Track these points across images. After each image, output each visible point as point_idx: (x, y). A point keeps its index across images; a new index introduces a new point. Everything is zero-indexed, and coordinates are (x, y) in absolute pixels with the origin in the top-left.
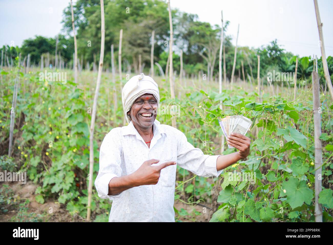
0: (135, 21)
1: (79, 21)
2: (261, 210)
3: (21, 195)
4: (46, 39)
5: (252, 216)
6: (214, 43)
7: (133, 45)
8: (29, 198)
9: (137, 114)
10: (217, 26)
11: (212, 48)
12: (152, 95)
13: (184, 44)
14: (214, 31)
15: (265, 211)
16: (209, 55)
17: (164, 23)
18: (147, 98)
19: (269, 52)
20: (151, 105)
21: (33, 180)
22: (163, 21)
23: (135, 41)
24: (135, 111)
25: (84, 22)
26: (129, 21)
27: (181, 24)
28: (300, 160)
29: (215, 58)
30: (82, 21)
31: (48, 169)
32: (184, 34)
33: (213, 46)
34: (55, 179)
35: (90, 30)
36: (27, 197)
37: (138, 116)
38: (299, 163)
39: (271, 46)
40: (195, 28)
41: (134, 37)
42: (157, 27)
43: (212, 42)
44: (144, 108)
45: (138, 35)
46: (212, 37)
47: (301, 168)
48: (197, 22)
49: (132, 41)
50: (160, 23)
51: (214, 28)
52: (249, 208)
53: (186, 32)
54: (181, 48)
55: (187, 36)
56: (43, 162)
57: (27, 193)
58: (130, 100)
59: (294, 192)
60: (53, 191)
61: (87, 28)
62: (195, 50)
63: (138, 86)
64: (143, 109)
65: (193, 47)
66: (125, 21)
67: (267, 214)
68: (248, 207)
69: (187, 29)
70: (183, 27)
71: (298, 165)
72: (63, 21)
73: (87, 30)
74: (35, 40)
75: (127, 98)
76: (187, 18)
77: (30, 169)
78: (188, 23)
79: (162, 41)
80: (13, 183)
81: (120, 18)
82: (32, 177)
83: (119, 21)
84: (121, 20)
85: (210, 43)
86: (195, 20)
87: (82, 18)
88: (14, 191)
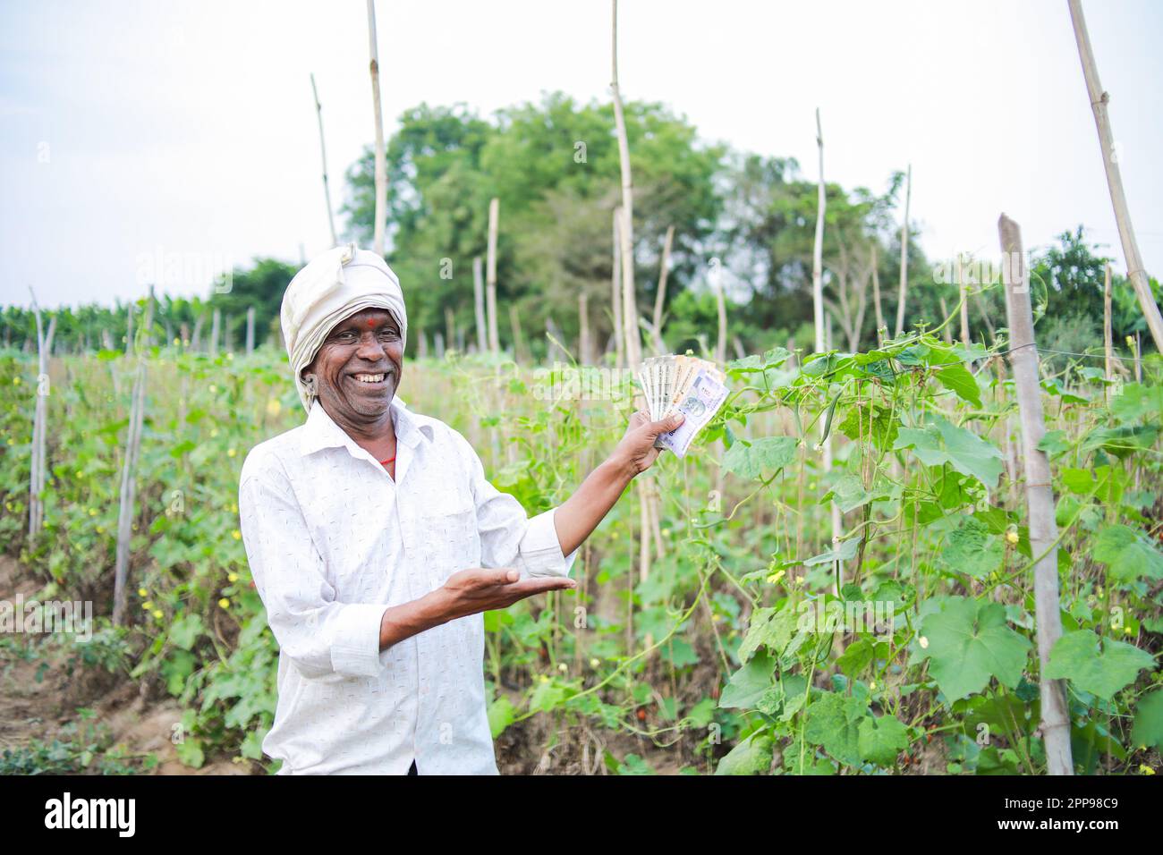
0: (584, 193)
1: (399, 205)
2: (862, 727)
3: (136, 742)
4: (287, 268)
5: (835, 749)
6: (857, 252)
7: (579, 273)
8: (157, 752)
9: (340, 376)
10: (863, 191)
11: (851, 268)
12: (386, 311)
13: (753, 262)
14: (854, 210)
15: (875, 726)
16: (842, 295)
17: (680, 195)
18: (370, 324)
19: (1056, 270)
20: (384, 344)
21: (180, 696)
22: (678, 186)
23: (585, 258)
24: (331, 367)
25: (416, 206)
26: (563, 194)
27: (741, 193)
28: (978, 532)
29: (863, 303)
30: (407, 204)
31: (228, 656)
32: (752, 228)
33: (854, 259)
34: (239, 684)
35: (431, 231)
36: (151, 750)
37: (343, 383)
38: (974, 542)
39: (1062, 249)
40: (789, 203)
41: (578, 249)
42: (657, 207)
43: (849, 247)
44: (362, 355)
45: (594, 237)
46: (848, 231)
47: (980, 559)
48: (796, 184)
49: (575, 261)
50: (668, 193)
51: (854, 200)
52: (824, 724)
53: (760, 221)
54: (747, 277)
55: (765, 233)
56: (215, 635)
57: (154, 735)
58: (313, 330)
59: (960, 647)
60: (230, 724)
61: (421, 223)
62: (791, 278)
63: (340, 283)
64: (357, 360)
65: (786, 270)
66: (549, 193)
67: (880, 736)
68: (823, 718)
69: (764, 209)
70: (747, 202)
71: (968, 549)
72: (346, 208)
73: (422, 232)
74: (254, 272)
75: (303, 323)
76: (761, 172)
77: (169, 658)
78: (764, 188)
79: (681, 257)
80: (115, 706)
81: (532, 184)
82: (175, 686)
83: (530, 197)
84: (537, 190)
85: (843, 252)
86: (788, 177)
87: (407, 193)
88: (116, 731)
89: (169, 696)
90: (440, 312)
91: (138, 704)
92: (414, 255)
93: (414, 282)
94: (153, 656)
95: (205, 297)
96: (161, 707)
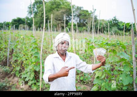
0: (57, 10)
1: (34, 11)
2: (111, 86)
3: (13, 82)
4: (21, 18)
5: (108, 89)
6: (90, 18)
7: (57, 20)
11: (89, 20)
14: (90, 13)
16: (88, 23)
17: (69, 11)
19: (113, 21)
22: (69, 10)
23: (58, 18)
25: (37, 11)
26: (55, 10)
27: (76, 11)
29: (90, 24)
30: (35, 11)
31: (23, 71)
34: (26, 75)
35: (39, 14)
36: (15, 83)
38: (126, 67)
39: (114, 19)
40: (82, 12)
43: (89, 18)
45: (59, 16)
46: (89, 16)
47: (127, 69)
48: (83, 10)
50: (67, 11)
51: (90, 12)
52: (106, 86)
53: (78, 14)
54: (77, 21)
55: (79, 16)
56: (21, 69)
57: (15, 81)
59: (125, 79)
60: (26, 80)
65: (81, 20)
66: (53, 10)
72: (28, 11)
76: (79, 8)
77: (16, 71)
78: (79, 10)
79: (69, 18)
80: (9, 77)
81: (51, 9)
82: (17, 75)
83: (51, 11)
84: (52, 10)
85: (88, 18)
86: (82, 9)
87: (36, 10)
88: (10, 80)
89: (16, 76)
90: (40, 24)
91: (12, 77)
92: (37, 17)
93: (37, 21)
94: (14, 71)
95: (11, 22)
96: (15, 77)
